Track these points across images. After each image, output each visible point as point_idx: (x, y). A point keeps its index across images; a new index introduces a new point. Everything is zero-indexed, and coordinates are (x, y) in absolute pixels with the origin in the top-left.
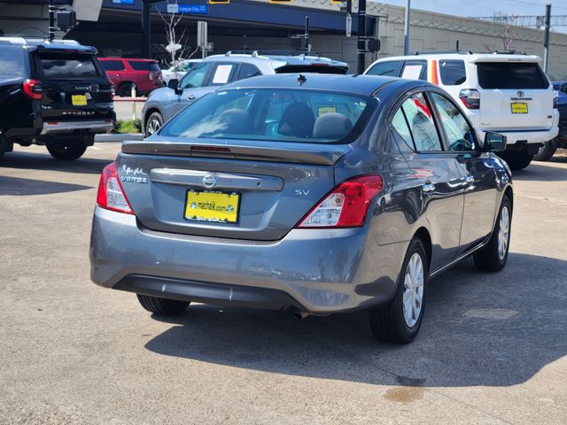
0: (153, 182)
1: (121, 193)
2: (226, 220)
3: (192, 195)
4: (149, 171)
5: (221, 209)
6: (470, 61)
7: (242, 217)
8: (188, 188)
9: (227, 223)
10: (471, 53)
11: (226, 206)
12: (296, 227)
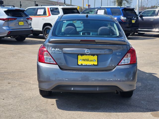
0: (64, 53)
1: (51, 57)
2: (94, 64)
3: (80, 57)
4: (62, 49)
5: (91, 61)
6: (60, 8)
7: (99, 63)
8: (78, 55)
9: (94, 65)
10: (60, 6)
11: (93, 60)
12: (118, 65)
